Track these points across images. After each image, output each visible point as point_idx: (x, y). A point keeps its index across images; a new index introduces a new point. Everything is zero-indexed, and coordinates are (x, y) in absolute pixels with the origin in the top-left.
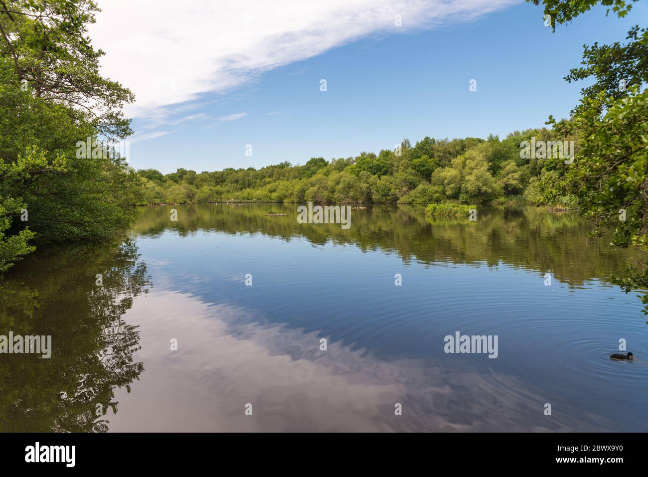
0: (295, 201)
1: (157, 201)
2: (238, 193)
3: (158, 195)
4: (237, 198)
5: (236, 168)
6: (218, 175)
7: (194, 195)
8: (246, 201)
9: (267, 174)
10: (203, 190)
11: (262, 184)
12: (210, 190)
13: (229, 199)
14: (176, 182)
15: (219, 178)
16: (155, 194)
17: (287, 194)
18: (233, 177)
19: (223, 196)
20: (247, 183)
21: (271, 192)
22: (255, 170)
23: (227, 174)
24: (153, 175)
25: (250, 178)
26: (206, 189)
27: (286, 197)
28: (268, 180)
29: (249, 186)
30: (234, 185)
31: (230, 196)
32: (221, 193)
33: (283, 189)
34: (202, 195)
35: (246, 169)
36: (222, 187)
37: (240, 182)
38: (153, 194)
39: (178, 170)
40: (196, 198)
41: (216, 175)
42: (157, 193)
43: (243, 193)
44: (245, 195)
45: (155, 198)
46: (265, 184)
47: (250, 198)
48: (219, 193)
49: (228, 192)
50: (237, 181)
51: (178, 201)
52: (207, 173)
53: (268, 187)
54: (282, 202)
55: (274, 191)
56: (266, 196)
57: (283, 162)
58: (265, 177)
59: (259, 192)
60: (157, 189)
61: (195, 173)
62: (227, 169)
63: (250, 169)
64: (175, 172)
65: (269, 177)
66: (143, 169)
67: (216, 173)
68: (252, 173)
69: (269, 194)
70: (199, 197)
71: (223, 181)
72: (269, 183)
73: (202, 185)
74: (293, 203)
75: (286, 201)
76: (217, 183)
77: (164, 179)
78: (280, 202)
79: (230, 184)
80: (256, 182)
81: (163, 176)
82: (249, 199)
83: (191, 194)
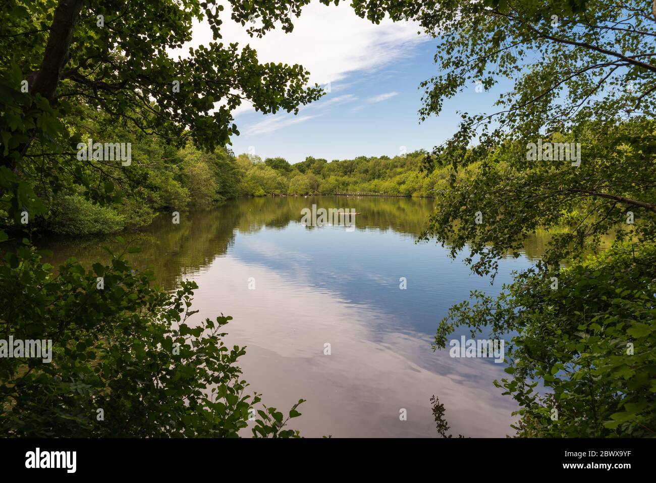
0: (424, 196)
1: (278, 192)
2: (365, 185)
3: (280, 186)
4: (363, 190)
5: (368, 156)
6: (346, 164)
7: (318, 186)
8: (372, 193)
9: (399, 164)
10: (329, 181)
11: (392, 174)
12: (337, 180)
13: (355, 190)
14: (303, 171)
15: (347, 168)
16: (276, 185)
17: (416, 187)
18: (363, 166)
19: (349, 188)
20: (377, 173)
21: (400, 184)
22: (389, 159)
23: (357, 164)
24: (279, 165)
25: (381, 168)
26: (332, 179)
27: (415, 190)
28: (399, 170)
29: (379, 177)
30: (363, 175)
31: (356, 187)
32: (348, 184)
33: (413, 181)
34: (327, 186)
35: (379, 157)
36: (350, 177)
37: (370, 172)
38: (274, 185)
39: (307, 159)
40: (321, 189)
41: (345, 164)
42: (279, 183)
43: (370, 185)
44: (372, 186)
45: (276, 188)
46: (395, 174)
47: (376, 190)
48: (346, 184)
49: (356, 183)
50: (366, 171)
51: (299, 192)
52: (337, 161)
53: (397, 178)
54: (410, 196)
55: (404, 183)
56: (394, 189)
57: (418, 149)
58: (397, 167)
59: (387, 184)
60: (279, 179)
61: (325, 161)
62: (359, 158)
63: (383, 158)
64: (304, 160)
65: (402, 167)
66: (270, 158)
67: (345, 162)
68: (383, 162)
69: (397, 186)
70: (324, 188)
71: (351, 171)
72: (400, 173)
73: (329, 175)
74: (422, 197)
75: (415, 195)
76: (345, 173)
77: (290, 168)
78: (408, 196)
79: (358, 175)
80: (386, 172)
81: (289, 165)
82: (376, 192)
83: (316, 185)
